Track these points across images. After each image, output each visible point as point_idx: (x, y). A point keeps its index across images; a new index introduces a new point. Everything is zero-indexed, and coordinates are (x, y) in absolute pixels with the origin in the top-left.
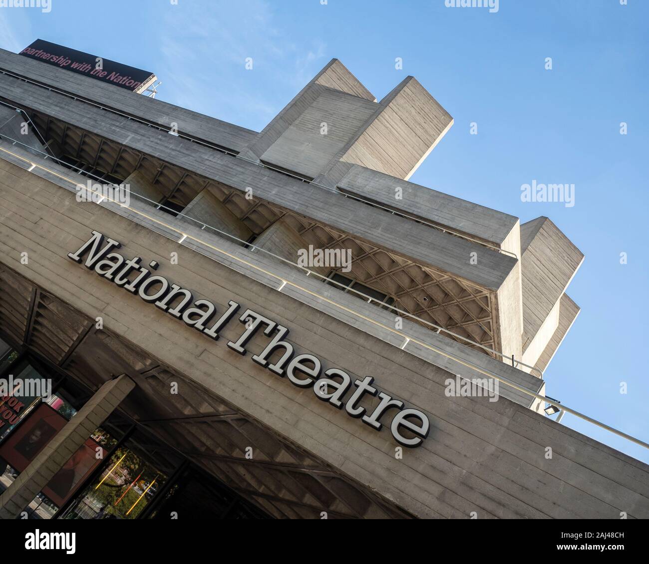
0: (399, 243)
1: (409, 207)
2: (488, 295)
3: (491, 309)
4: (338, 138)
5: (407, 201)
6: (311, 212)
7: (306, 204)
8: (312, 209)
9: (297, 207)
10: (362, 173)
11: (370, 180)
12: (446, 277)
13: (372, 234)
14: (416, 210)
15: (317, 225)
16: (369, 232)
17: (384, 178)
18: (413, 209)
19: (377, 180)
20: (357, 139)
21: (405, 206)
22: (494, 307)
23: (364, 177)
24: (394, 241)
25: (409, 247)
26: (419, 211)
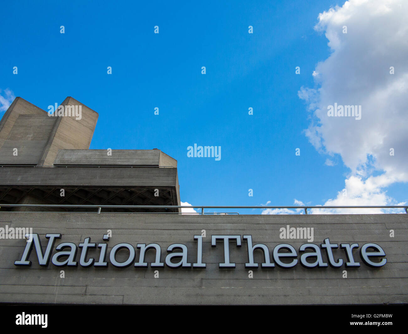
0: (113, 181)
1: (102, 162)
2: (170, 190)
3: (172, 197)
4: (41, 139)
5: (99, 159)
6: (50, 182)
7: (45, 179)
8: (50, 181)
9: (39, 182)
10: (66, 153)
11: (72, 155)
12: (145, 189)
13: (95, 182)
14: (106, 162)
15: (57, 188)
16: (92, 181)
17: (80, 152)
18: (105, 162)
19: (76, 154)
20: (54, 136)
21: (100, 162)
22: (174, 195)
23: (67, 154)
24: (109, 181)
25: (119, 181)
26: (108, 162)
